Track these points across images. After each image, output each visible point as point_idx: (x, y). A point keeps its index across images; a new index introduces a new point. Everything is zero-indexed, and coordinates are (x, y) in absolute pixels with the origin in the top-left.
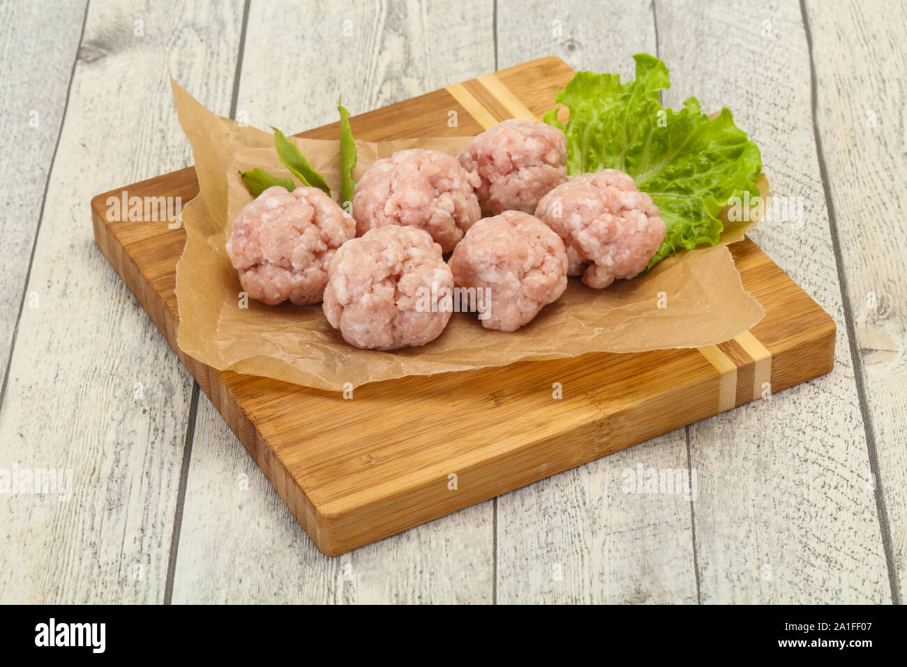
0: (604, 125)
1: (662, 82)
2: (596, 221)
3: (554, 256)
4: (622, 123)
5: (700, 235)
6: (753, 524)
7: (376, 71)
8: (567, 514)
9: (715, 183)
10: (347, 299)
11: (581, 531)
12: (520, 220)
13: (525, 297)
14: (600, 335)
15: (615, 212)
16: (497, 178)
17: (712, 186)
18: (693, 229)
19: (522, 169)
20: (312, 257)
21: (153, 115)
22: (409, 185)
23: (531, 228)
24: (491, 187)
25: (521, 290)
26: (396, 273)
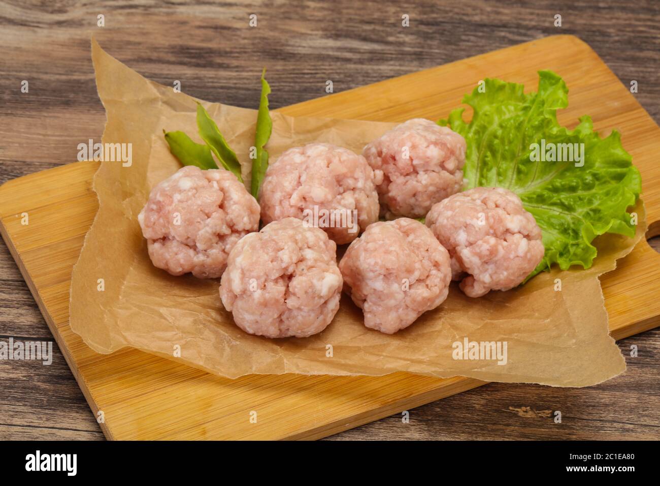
0: (503, 133)
1: (560, 101)
2: (480, 242)
3: (439, 270)
4: (519, 132)
5: (575, 254)
9: (596, 204)
10: (241, 291)
12: (413, 230)
13: (407, 307)
15: (499, 234)
16: (397, 177)
17: (593, 207)
18: (569, 246)
19: (421, 173)
20: (215, 239)
22: (317, 181)
23: (421, 240)
24: (391, 184)
25: (404, 300)
26: (289, 274)
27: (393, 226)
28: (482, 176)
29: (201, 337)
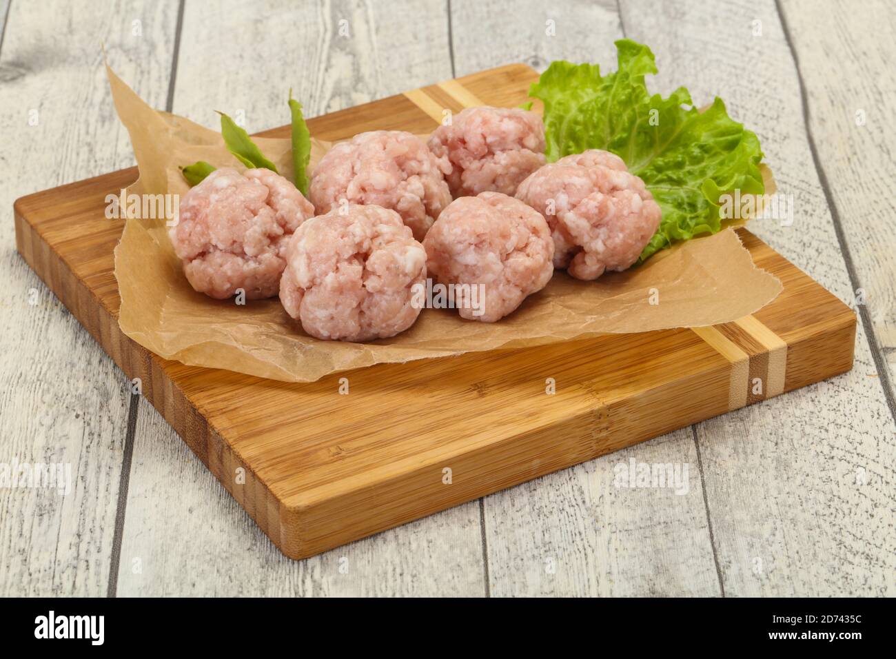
0: (585, 117)
1: (647, 67)
2: (585, 200)
3: (539, 237)
4: (603, 113)
5: (697, 224)
6: (778, 522)
7: (322, 87)
8: (565, 513)
9: (711, 173)
10: (309, 281)
11: (582, 530)
13: (509, 282)
14: (592, 323)
15: (606, 191)
16: (470, 163)
18: (688, 220)
19: (498, 153)
20: (267, 241)
21: (79, 130)
22: (374, 166)
23: (511, 208)
24: (464, 173)
25: (503, 273)
26: (364, 251)
29: (266, 348)
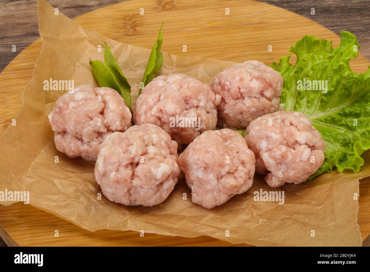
0: (313, 73)
1: (352, 53)
2: (275, 149)
3: (245, 167)
10: (103, 172)
12: (231, 138)
13: (220, 191)
15: (290, 144)
16: (230, 100)
18: (348, 156)
19: (246, 98)
22: (170, 100)
23: (235, 145)
24: (226, 105)
25: (217, 186)
26: (136, 162)
27: (217, 134)
28: (297, 102)
29: (78, 201)
